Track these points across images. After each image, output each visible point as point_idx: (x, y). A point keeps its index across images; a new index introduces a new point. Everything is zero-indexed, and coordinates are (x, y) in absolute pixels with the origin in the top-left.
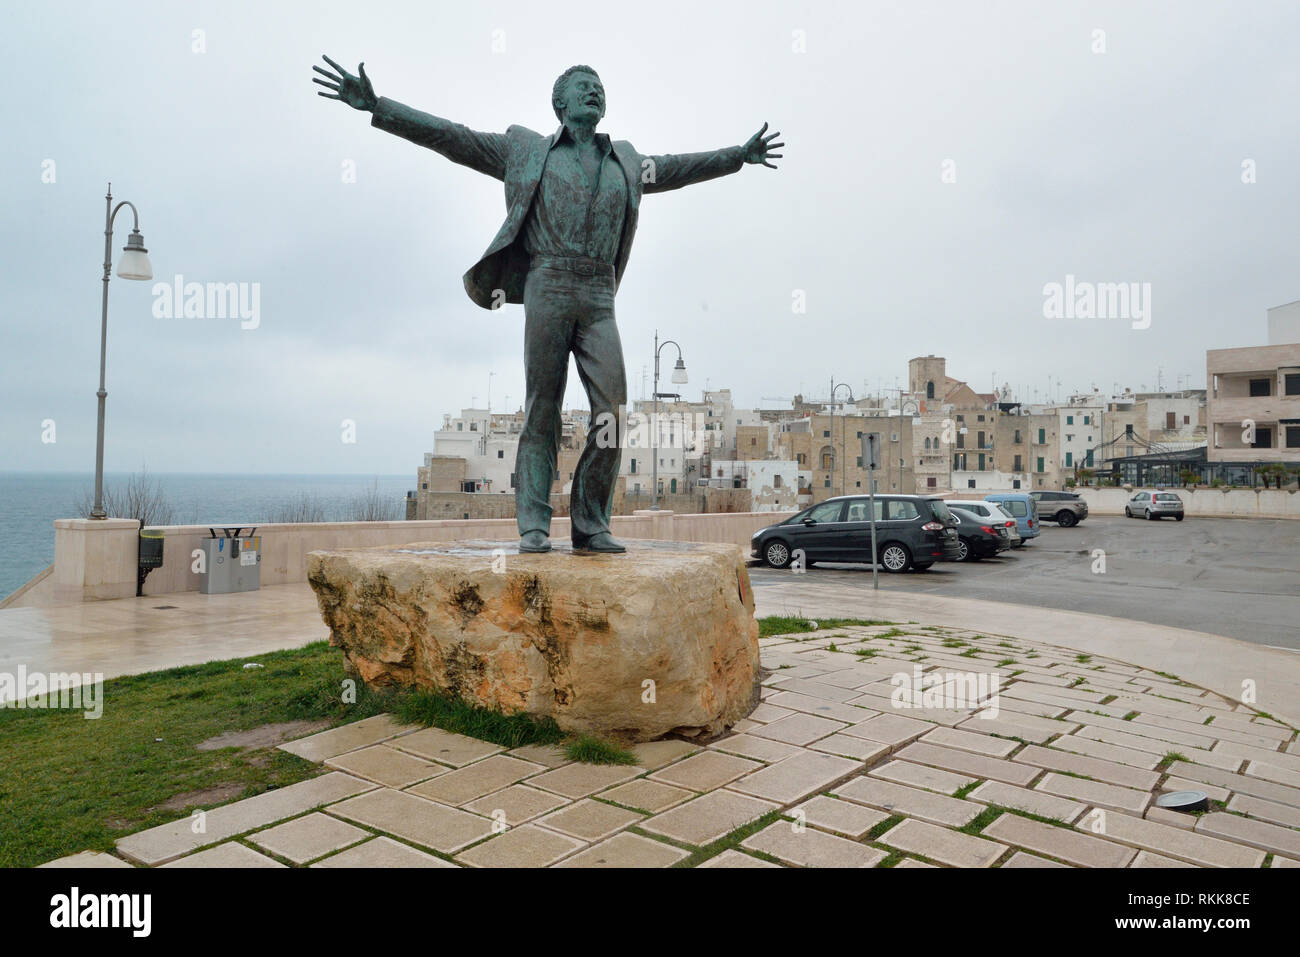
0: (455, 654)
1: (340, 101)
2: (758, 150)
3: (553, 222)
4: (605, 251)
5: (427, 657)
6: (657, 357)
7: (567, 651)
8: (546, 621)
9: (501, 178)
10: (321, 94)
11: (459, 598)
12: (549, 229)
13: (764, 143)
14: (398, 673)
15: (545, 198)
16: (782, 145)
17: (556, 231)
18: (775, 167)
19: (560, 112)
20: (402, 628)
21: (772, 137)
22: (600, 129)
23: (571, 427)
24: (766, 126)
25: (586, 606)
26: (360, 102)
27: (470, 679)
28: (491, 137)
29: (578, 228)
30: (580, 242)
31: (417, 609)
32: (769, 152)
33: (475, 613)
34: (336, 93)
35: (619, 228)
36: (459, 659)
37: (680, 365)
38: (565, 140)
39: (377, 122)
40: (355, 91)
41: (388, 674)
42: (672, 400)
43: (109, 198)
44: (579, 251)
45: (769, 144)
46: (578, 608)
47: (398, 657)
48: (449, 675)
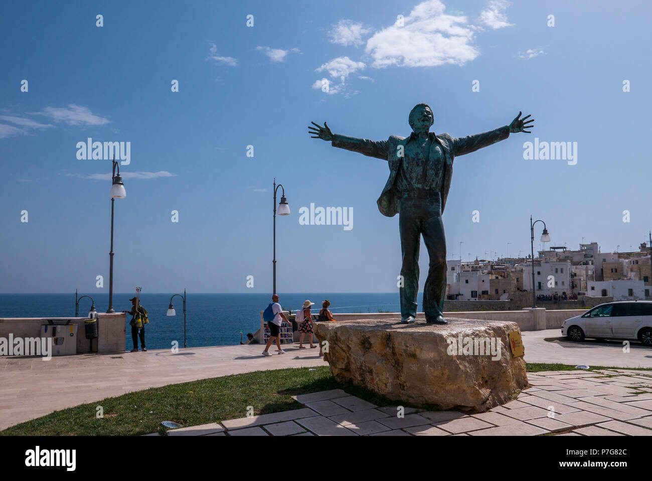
0: (361, 366)
1: (319, 139)
2: (518, 125)
3: (408, 176)
4: (434, 185)
5: (353, 366)
6: (532, 229)
7: (402, 367)
8: (394, 354)
9: (387, 160)
10: (312, 137)
11: (363, 342)
12: (406, 179)
13: (521, 121)
14: (344, 373)
15: (404, 165)
16: (533, 120)
17: (409, 180)
18: (530, 132)
19: (412, 126)
20: (344, 354)
21: (526, 118)
22: (430, 131)
23: (504, 267)
24: (521, 113)
25: (407, 347)
26: (327, 138)
27: (368, 377)
28: (381, 143)
29: (419, 177)
30: (421, 184)
31: (348, 346)
32: (525, 126)
33: (369, 349)
34: (318, 136)
35: (440, 175)
36: (363, 368)
37: (545, 232)
38: (413, 138)
39: (334, 145)
40: (324, 133)
41: (341, 373)
42: (561, 250)
43: (274, 184)
44: (421, 187)
45: (524, 121)
46: (404, 347)
47: (343, 366)
48: (360, 375)
